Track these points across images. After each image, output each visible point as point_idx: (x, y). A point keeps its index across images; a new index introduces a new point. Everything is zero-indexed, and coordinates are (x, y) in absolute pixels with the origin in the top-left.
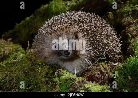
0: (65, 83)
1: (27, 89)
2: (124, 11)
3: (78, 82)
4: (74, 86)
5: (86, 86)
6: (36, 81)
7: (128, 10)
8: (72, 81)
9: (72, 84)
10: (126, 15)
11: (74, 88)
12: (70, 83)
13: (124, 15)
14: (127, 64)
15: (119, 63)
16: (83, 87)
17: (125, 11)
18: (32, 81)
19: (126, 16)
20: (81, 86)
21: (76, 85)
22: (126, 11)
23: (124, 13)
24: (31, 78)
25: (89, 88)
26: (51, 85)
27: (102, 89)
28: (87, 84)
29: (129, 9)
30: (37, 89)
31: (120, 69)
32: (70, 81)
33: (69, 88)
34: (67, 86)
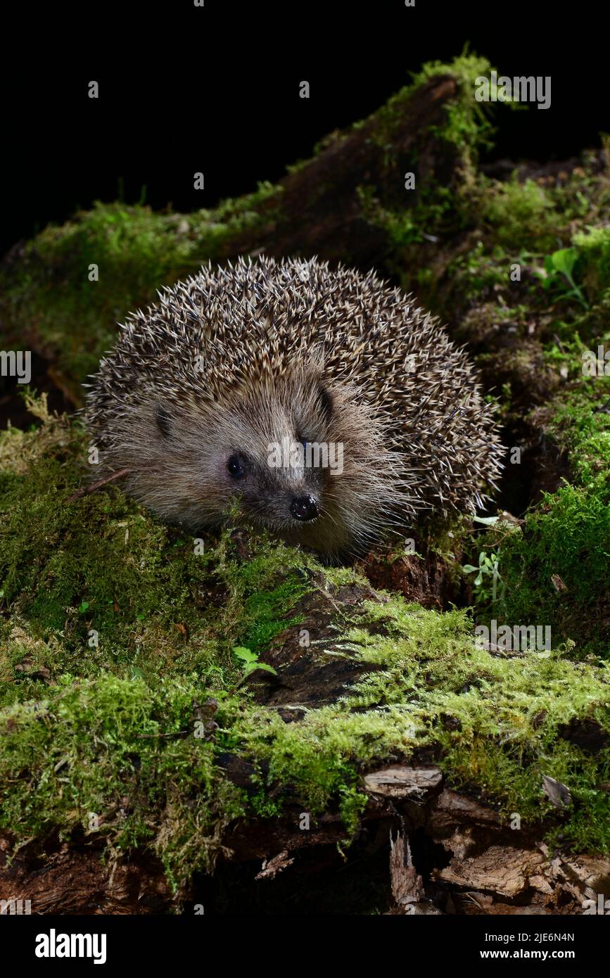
0: (271, 589)
1: (71, 610)
2: (469, 274)
3: (331, 590)
4: (318, 605)
5: (371, 610)
6: (114, 578)
7: (487, 272)
8: (303, 582)
9: (307, 598)
10: (477, 293)
11: (316, 615)
12: (295, 592)
13: (469, 296)
14: (546, 517)
15: (505, 513)
16: (361, 614)
17: (474, 275)
18: (95, 575)
19: (479, 299)
20: (349, 609)
21: (326, 602)
22: (481, 279)
23: (466, 283)
24: (86, 560)
25: (389, 618)
26: (187, 599)
27: (451, 630)
28: (377, 601)
29: (493, 269)
30: (116, 613)
31: (509, 543)
32: (296, 583)
33: (291, 614)
34: (280, 607)
